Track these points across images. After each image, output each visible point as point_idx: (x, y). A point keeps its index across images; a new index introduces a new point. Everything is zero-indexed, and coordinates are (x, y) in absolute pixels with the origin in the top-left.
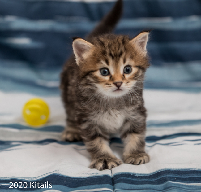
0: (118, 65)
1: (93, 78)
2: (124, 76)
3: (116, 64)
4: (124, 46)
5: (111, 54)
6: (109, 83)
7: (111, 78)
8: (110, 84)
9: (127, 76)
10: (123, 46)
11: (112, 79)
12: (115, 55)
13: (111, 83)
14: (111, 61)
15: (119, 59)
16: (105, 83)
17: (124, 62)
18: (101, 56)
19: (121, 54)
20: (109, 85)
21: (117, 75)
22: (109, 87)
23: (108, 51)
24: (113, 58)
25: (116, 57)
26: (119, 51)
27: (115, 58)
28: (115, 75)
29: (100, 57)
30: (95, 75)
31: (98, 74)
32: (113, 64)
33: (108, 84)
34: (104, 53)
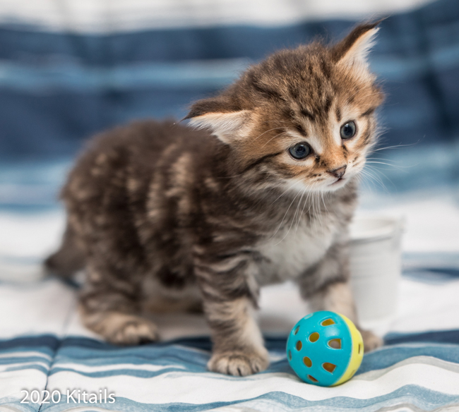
0: (327, 129)
1: (276, 169)
2: (344, 147)
3: (323, 130)
4: (332, 83)
5: (304, 113)
6: (317, 172)
7: (317, 160)
8: (320, 175)
9: (351, 145)
10: (329, 82)
11: (321, 162)
12: (315, 111)
13: (322, 171)
14: (309, 126)
15: (327, 117)
16: (307, 174)
17: (339, 117)
18: (283, 121)
19: (329, 103)
20: (318, 177)
21: (331, 153)
22: (318, 180)
23: (294, 106)
24: (312, 118)
25: (319, 114)
26: (324, 98)
27: (317, 116)
28: (325, 152)
29: (282, 125)
30: (279, 164)
31: (286, 159)
32: (316, 130)
33: (315, 175)
34: (288, 114)
